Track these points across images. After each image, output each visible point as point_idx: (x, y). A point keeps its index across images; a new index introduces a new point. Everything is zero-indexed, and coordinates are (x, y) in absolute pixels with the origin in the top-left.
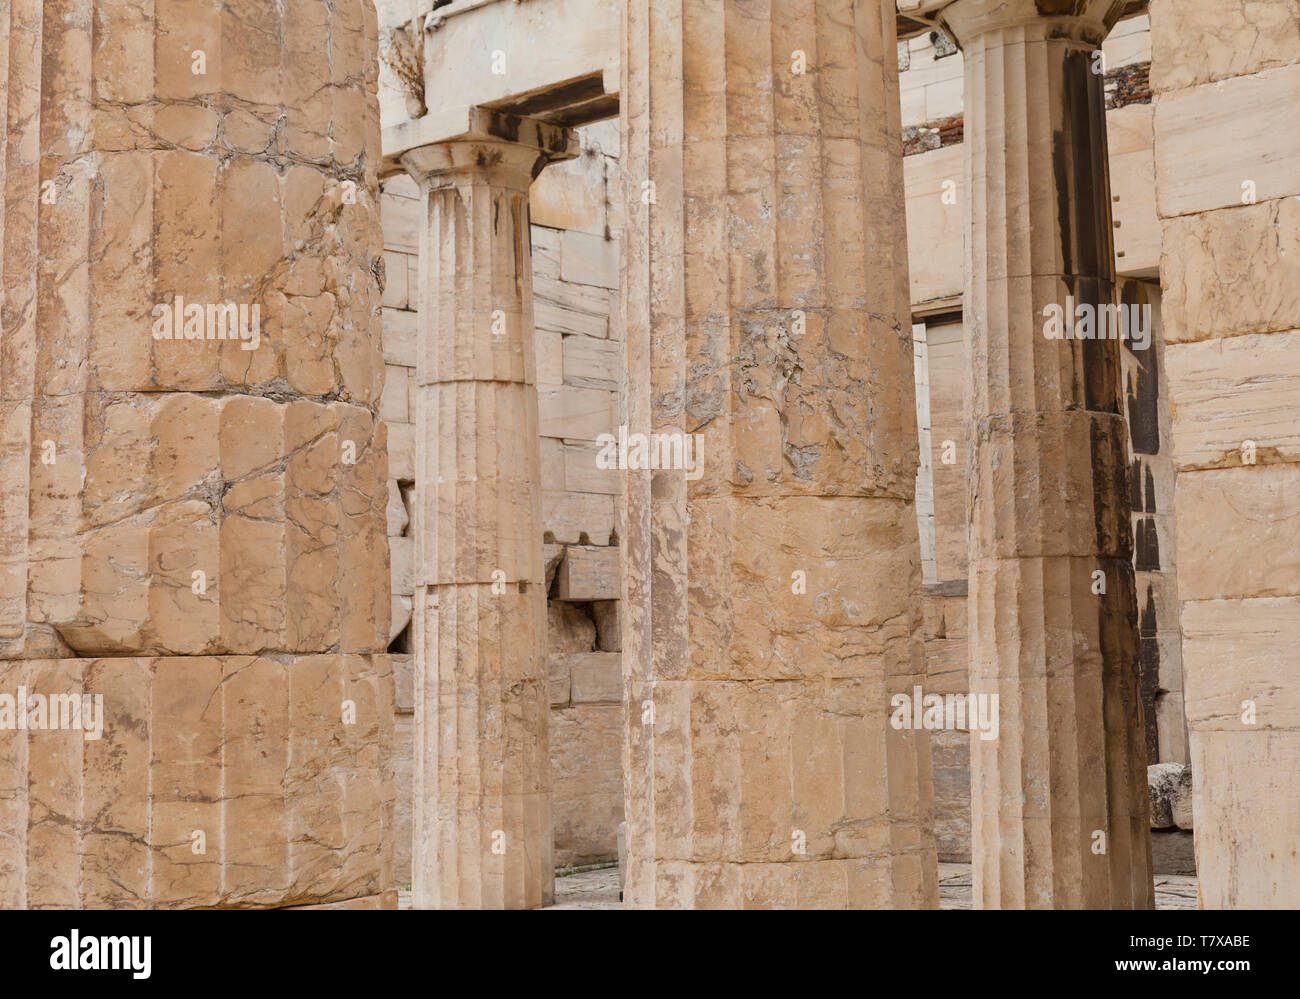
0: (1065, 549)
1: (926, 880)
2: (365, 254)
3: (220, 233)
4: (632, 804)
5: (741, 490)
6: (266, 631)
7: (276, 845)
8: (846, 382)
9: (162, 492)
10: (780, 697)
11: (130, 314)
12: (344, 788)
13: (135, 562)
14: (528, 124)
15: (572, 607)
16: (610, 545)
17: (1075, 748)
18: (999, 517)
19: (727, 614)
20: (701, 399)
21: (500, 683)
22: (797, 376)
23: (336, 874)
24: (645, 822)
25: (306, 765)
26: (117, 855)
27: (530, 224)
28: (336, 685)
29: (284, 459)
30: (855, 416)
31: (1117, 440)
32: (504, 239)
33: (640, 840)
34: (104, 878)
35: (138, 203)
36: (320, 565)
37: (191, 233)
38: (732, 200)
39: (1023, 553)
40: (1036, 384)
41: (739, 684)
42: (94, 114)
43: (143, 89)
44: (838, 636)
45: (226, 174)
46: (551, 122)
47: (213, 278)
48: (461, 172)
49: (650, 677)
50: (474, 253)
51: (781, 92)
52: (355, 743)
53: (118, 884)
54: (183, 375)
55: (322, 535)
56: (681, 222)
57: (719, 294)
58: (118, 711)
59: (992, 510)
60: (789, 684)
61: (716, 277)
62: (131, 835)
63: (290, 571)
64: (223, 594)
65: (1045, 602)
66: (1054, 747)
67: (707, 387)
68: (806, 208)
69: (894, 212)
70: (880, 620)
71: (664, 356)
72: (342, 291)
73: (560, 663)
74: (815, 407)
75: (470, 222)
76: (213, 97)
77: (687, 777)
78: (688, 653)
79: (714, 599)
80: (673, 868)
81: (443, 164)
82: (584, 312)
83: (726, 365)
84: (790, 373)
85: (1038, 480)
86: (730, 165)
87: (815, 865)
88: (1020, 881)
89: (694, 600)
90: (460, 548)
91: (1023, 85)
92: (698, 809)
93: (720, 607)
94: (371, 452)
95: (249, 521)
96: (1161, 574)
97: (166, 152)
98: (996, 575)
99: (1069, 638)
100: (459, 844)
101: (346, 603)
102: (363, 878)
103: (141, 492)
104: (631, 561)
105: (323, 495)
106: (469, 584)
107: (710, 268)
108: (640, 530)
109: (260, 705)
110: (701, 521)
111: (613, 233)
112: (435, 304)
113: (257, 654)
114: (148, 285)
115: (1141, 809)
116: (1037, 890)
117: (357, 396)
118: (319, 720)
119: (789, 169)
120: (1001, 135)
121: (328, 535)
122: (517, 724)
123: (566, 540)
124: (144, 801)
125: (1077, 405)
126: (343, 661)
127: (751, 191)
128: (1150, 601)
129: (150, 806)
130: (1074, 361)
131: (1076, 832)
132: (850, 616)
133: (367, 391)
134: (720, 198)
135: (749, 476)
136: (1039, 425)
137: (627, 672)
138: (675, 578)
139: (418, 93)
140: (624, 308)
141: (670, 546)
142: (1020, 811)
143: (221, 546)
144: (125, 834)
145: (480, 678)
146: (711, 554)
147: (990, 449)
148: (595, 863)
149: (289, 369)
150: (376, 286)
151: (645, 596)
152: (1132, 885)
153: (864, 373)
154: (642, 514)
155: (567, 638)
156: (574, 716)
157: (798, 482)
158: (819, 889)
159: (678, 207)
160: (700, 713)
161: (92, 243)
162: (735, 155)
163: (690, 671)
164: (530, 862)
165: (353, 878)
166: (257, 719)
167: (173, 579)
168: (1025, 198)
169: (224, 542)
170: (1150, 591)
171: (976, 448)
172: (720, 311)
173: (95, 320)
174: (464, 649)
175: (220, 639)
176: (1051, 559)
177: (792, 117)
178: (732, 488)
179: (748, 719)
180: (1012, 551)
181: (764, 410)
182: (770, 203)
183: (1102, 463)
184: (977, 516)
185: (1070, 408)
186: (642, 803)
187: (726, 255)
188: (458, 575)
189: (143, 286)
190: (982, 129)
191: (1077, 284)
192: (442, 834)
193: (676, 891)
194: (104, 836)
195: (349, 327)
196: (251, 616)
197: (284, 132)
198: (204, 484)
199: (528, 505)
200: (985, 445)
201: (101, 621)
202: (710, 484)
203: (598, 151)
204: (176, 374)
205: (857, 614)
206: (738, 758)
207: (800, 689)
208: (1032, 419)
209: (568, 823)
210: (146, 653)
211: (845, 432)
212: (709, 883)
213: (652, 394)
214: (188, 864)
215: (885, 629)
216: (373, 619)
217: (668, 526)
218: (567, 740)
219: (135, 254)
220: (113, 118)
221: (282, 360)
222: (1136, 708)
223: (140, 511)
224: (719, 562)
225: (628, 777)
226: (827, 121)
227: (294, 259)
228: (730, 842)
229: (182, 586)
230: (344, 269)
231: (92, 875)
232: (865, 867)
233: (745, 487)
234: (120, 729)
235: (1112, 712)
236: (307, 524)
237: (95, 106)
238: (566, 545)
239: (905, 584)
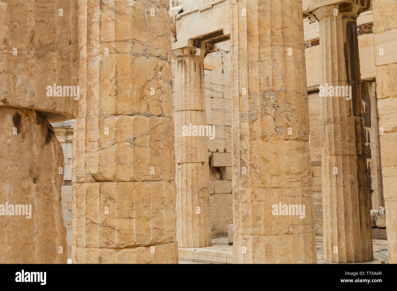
0: (348, 153)
1: (313, 240)
2: (168, 79)
3: (132, 74)
4: (235, 220)
5: (263, 138)
6: (145, 175)
7: (148, 230)
8: (291, 110)
9: (118, 140)
10: (274, 192)
11: (110, 95)
12: (165, 215)
13: (112, 158)
14: (203, 43)
15: (214, 169)
16: (224, 152)
17: (351, 205)
18: (330, 145)
19: (260, 171)
20: (252, 115)
21: (197, 188)
22: (278, 109)
23: (163, 237)
24: (239, 225)
25: (155, 210)
26: (108, 232)
27: (204, 69)
28: (162, 189)
29: (149, 132)
30: (293, 119)
31: (361, 124)
32: (197, 73)
33: (237, 229)
34: (105, 238)
35: (112, 67)
36: (158, 159)
37: (125, 74)
38: (260, 63)
39: (336, 154)
40: (340, 110)
41: (263, 189)
42: (100, 45)
43: (113, 38)
44: (289, 176)
45: (134, 59)
46: (209, 42)
47: (131, 86)
48: (186, 56)
49: (240, 187)
50: (189, 77)
51: (273, 35)
52: (167, 204)
53: (108, 239)
54: (123, 110)
55: (158, 151)
56: (247, 69)
57: (257, 87)
58: (108, 196)
59: (328, 143)
60: (276, 189)
61: (256, 83)
62: (112, 227)
63: (151, 160)
64: (134, 166)
65: (342, 167)
66: (345, 205)
67: (254, 112)
68: (280, 65)
69: (303, 65)
70: (300, 172)
71: (243, 104)
72: (163, 89)
73: (211, 183)
74: (283, 116)
75: (188, 69)
76: (130, 40)
77: (250, 213)
78: (250, 181)
79: (256, 167)
80: (246, 237)
81: (181, 54)
82: (217, 91)
83: (259, 106)
84: (276, 108)
85: (340, 135)
86: (260, 54)
87: (284, 236)
88: (337, 241)
89: (251, 167)
90: (186, 153)
91: (336, 31)
92: (253, 221)
93: (258, 169)
94: (170, 130)
95: (140, 147)
96: (372, 159)
97: (119, 54)
98: (329, 160)
99: (349, 177)
100: (187, 230)
101: (165, 168)
102: (169, 238)
103: (114, 140)
104: (234, 157)
105: (159, 141)
106: (189, 163)
107: (255, 81)
108: (237, 149)
109: (144, 194)
110: (253, 146)
111: (224, 71)
112: (179, 90)
113: (142, 181)
114: (114, 88)
115: (369, 222)
116: (341, 243)
117: (166, 115)
118: (158, 198)
119: (275, 55)
120: (330, 44)
121: (160, 151)
122: (202, 199)
123: (213, 151)
124: (115, 219)
125: (351, 115)
126: (164, 183)
127: (265, 60)
128: (369, 166)
129: (116, 220)
130: (350, 103)
131: (351, 228)
132: (292, 171)
133: (169, 114)
134: (257, 62)
135: (265, 135)
136: (341, 120)
137: (233, 186)
138: (246, 161)
139: (174, 36)
140: (232, 91)
141: (245, 153)
142: (336, 222)
143: (134, 154)
144: (110, 227)
145: (192, 187)
146: (256, 155)
147: (327, 127)
148: (221, 235)
149: (150, 108)
150: (171, 87)
151: (238, 166)
152: (367, 242)
153: (296, 108)
154: (237, 145)
155: (213, 176)
156: (215, 197)
157: (278, 136)
158: (285, 242)
159: (246, 65)
160: (253, 196)
161: (100, 78)
162: (261, 51)
163: (250, 185)
164: (205, 235)
165: (167, 238)
166: (143, 198)
167: (121, 162)
168: (336, 60)
169: (134, 153)
170: (369, 164)
171: (323, 126)
172: (257, 92)
173: (101, 97)
174: (188, 179)
175: (133, 177)
176: (344, 156)
177: (276, 41)
178: (261, 138)
179: (266, 198)
180: (333, 154)
181: (269, 117)
182: (270, 63)
183: (357, 130)
184: (324, 145)
185: (349, 116)
186: (238, 219)
187: (258, 77)
188: (186, 160)
189: (113, 88)
190: (324, 42)
191: (350, 83)
192: (182, 227)
193: (247, 242)
194: (105, 227)
195: (164, 98)
196: (141, 172)
197: (148, 48)
198: (129, 138)
199: (204, 142)
200: (326, 126)
201: (104, 173)
202: (255, 137)
203: (220, 49)
204: (122, 110)
205: (294, 170)
206: (263, 208)
207: (279, 190)
208: (339, 119)
209: (214, 225)
210: (115, 181)
211: (290, 123)
212: (256, 240)
213: (240, 114)
214: (126, 235)
215: (301, 174)
216: (171, 172)
217: (244, 148)
218: (213, 203)
219: (111, 80)
220: (105, 46)
221: (148, 106)
222: (367, 195)
223: (113, 145)
224: (258, 157)
225: (234, 213)
226: (285, 42)
227: (151, 81)
228: (261, 230)
229: (124, 164)
230: (163, 83)
231: (102, 237)
232: (297, 236)
233: (265, 137)
234: (109, 200)
235: (361, 196)
236: (155, 148)
237: (101, 43)
238: (213, 152)
239: (307, 163)
